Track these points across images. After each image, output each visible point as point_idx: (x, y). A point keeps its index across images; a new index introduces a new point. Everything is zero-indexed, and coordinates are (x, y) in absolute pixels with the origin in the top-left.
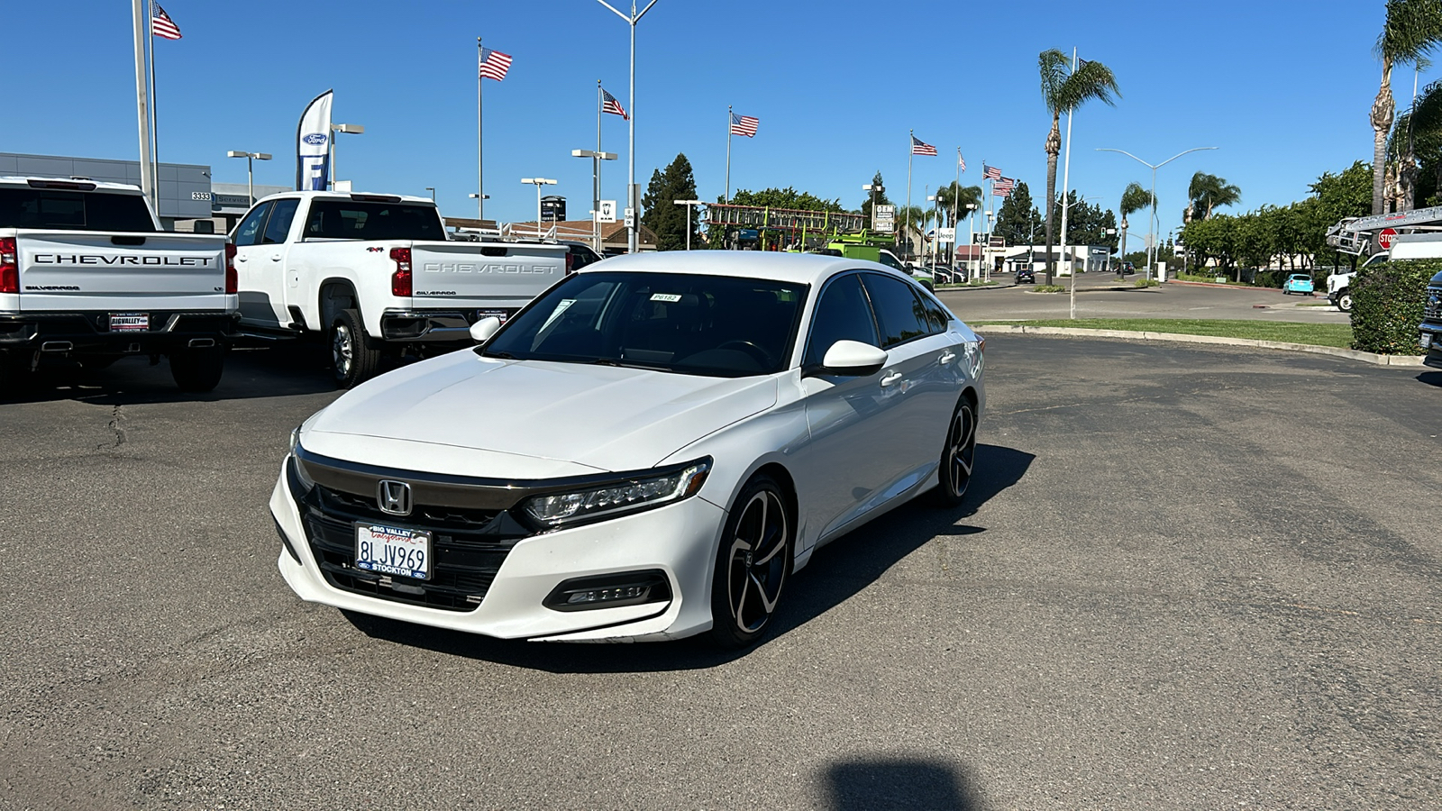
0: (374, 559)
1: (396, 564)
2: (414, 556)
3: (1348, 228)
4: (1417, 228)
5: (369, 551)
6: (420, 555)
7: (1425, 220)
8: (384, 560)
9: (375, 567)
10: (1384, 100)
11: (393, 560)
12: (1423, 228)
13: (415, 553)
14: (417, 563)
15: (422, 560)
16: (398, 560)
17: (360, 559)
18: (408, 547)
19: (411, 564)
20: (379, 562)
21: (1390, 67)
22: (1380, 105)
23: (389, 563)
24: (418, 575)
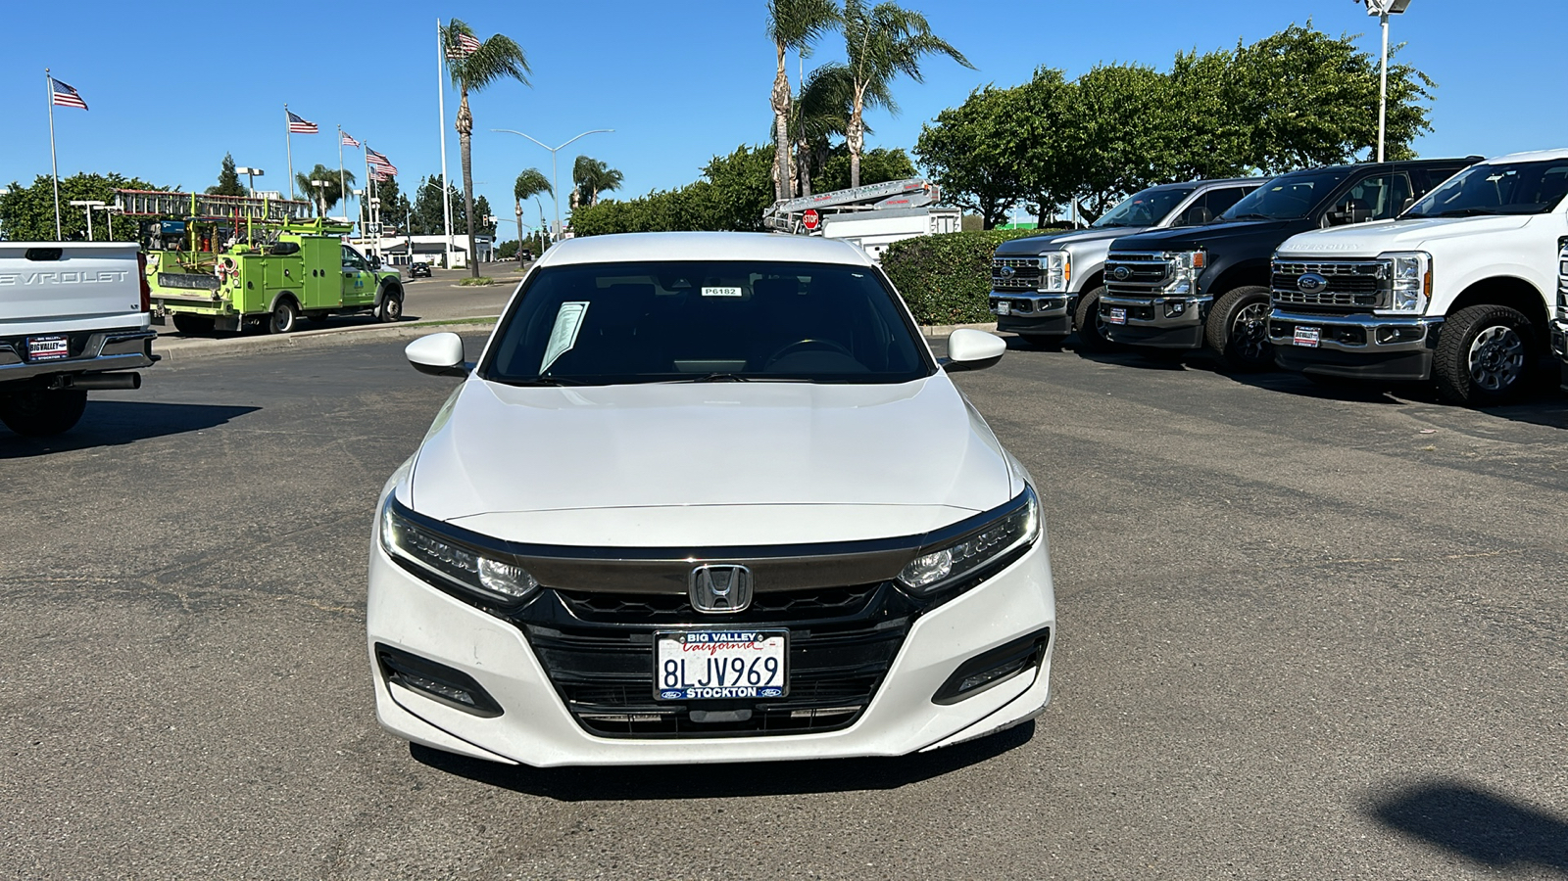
0: (686, 683)
1: (728, 683)
2: (760, 667)
3: (782, 209)
4: (842, 207)
5: (679, 673)
6: (771, 665)
7: (848, 200)
8: (705, 681)
9: (691, 694)
10: (782, 85)
11: (721, 680)
12: (847, 207)
13: (762, 662)
14: (765, 675)
15: (774, 671)
16: (730, 677)
17: (662, 685)
18: (748, 655)
19: (754, 677)
20: (697, 685)
21: (783, 53)
22: (779, 90)
23: (714, 682)
24: (769, 693)
